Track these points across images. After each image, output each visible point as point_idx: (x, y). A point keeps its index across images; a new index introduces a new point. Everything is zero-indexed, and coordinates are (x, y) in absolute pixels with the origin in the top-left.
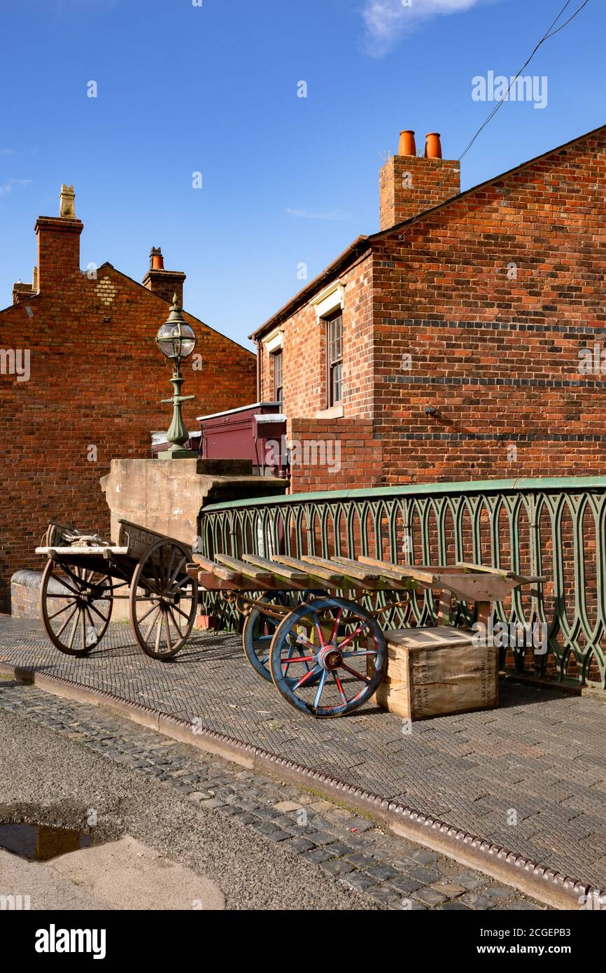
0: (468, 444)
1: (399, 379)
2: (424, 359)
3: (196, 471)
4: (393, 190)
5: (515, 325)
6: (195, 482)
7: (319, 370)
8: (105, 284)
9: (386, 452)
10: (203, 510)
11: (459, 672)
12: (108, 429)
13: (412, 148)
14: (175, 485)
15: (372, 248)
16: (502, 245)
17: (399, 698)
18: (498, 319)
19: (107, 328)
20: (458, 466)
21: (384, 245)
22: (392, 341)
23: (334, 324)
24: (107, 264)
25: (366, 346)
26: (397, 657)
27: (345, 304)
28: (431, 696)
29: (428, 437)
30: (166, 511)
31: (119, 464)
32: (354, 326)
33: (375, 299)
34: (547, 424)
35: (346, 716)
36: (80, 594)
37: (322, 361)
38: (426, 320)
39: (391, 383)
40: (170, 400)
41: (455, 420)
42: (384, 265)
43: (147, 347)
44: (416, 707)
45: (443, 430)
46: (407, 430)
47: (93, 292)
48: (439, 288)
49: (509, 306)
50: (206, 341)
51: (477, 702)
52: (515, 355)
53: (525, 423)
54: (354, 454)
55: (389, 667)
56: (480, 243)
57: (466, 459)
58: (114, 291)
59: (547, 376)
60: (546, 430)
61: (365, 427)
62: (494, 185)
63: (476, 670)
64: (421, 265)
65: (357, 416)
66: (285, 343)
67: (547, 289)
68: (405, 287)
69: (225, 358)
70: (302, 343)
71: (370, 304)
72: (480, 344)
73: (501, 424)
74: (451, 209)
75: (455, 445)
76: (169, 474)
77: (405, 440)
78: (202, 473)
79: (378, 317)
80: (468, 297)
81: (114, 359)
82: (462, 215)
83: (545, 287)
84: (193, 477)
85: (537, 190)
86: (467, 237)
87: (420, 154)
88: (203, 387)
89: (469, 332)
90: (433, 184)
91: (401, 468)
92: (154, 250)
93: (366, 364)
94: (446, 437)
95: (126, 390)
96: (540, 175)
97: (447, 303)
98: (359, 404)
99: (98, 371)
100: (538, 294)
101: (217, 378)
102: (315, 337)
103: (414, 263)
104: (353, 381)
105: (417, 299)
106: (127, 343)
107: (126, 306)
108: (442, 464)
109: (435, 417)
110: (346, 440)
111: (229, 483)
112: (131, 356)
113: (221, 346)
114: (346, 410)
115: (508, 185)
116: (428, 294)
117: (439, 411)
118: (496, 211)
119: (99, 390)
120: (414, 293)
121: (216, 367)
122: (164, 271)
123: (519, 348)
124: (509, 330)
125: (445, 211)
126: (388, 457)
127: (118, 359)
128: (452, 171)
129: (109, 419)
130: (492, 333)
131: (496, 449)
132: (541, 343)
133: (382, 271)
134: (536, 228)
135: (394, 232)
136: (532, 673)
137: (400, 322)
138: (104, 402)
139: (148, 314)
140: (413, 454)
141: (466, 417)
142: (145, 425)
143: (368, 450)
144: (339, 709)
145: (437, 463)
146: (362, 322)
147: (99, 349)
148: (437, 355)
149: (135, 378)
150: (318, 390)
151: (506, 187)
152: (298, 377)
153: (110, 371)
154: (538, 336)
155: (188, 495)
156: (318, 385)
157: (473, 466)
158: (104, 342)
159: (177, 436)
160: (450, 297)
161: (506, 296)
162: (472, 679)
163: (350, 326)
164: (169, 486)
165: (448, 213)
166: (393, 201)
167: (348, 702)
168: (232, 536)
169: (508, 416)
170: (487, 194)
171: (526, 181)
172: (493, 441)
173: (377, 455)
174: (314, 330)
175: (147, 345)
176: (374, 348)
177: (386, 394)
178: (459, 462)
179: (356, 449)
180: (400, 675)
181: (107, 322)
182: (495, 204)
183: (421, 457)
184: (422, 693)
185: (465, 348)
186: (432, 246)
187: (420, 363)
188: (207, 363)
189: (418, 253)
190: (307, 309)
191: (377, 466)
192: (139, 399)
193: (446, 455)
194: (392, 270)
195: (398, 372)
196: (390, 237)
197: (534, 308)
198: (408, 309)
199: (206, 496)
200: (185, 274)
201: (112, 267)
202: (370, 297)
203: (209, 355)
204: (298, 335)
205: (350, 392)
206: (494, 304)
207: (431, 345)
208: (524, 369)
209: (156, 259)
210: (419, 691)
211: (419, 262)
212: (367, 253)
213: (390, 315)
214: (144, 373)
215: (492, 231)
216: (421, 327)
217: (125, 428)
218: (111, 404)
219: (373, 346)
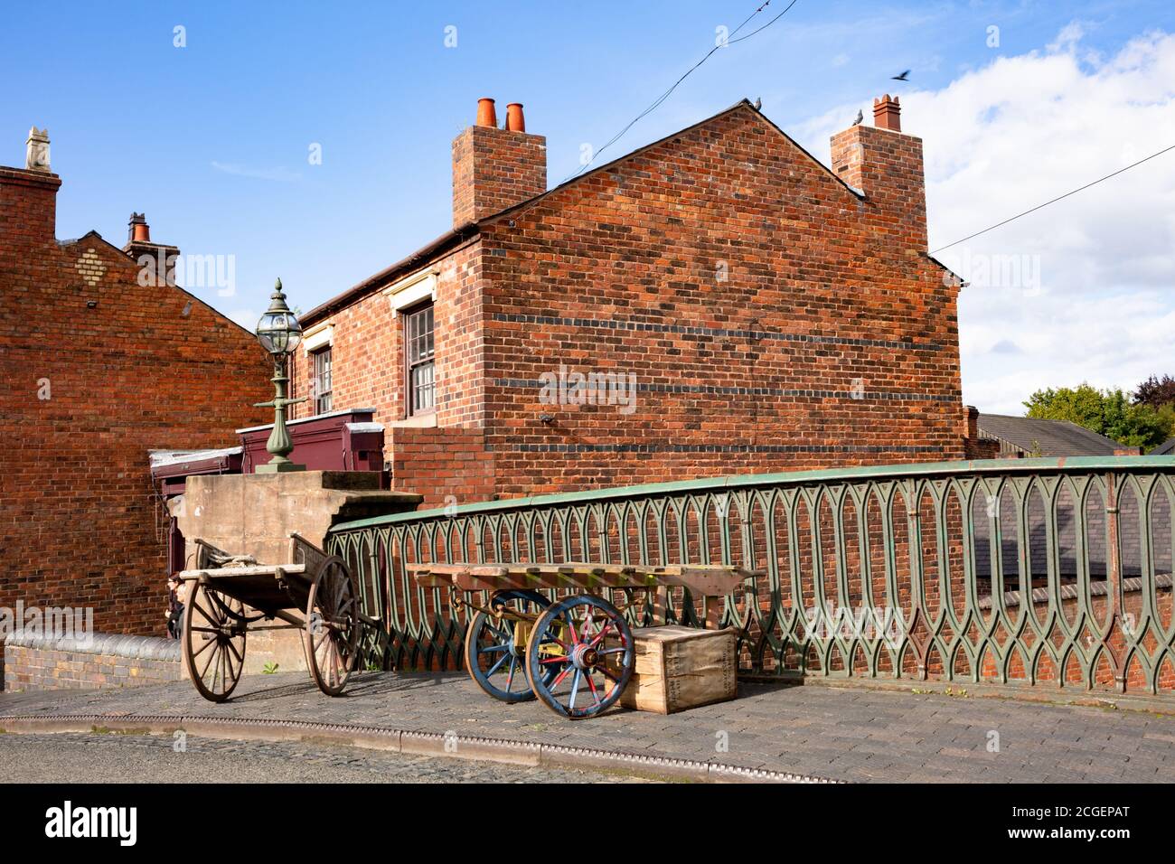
0: (586, 456)
1: (513, 383)
2: (538, 360)
3: (321, 485)
4: (472, 165)
5: (633, 324)
6: (320, 499)
7: (395, 373)
8: (90, 258)
9: (499, 465)
10: (331, 530)
11: (705, 664)
12: (91, 447)
13: (493, 118)
14: (289, 503)
15: (482, 234)
16: (618, 236)
17: (651, 693)
18: (615, 317)
19: (92, 316)
20: (576, 481)
21: (494, 231)
22: (504, 339)
23: (414, 319)
24: (94, 232)
25: (472, 344)
26: (648, 651)
27: (438, 295)
28: (683, 688)
29: (544, 449)
30: (275, 535)
31: (200, 481)
32: (452, 321)
33: (485, 291)
34: (668, 434)
35: (600, 716)
36: (221, 627)
37: (399, 362)
38: (540, 316)
39: (503, 387)
40: (271, 403)
41: (572, 429)
42: (494, 253)
43: (145, 341)
44: (671, 700)
45: (560, 441)
46: (521, 440)
47: (73, 267)
48: (553, 281)
49: (626, 303)
50: (221, 336)
51: (721, 693)
52: (633, 357)
53: (645, 432)
54: (464, 468)
55: (637, 664)
56: (595, 233)
57: (586, 473)
58: (101, 268)
59: (667, 381)
60: (667, 441)
61: (476, 438)
62: (608, 171)
63: (719, 661)
64: (534, 255)
65: (457, 425)
66: (336, 340)
67: (664, 285)
68: (518, 279)
69: (245, 357)
70: (365, 340)
71: (478, 297)
72: (597, 344)
73: (620, 433)
74: (565, 194)
75: (573, 457)
76: (280, 490)
77: (519, 452)
78: (327, 488)
79: (489, 311)
80: (583, 291)
81: (101, 356)
82: (576, 202)
83: (662, 283)
84: (317, 492)
85: (651, 179)
86: (582, 226)
87: (501, 125)
88: (215, 393)
89: (586, 331)
90: (516, 160)
91: (515, 484)
92: (135, 216)
93: (473, 365)
94: (563, 448)
95: (116, 395)
96: (655, 163)
97: (562, 298)
98: (461, 411)
99: (79, 371)
100: (654, 291)
101: (234, 383)
102: (388, 333)
103: (526, 253)
104: (451, 385)
105: (530, 293)
106: (118, 335)
107: (117, 288)
108: (559, 479)
109: (551, 425)
110: (454, 452)
111: (363, 498)
112: (123, 352)
113: (241, 341)
114: (440, 419)
115: (623, 172)
116: (541, 287)
117: (556, 418)
118: (611, 198)
119: (79, 395)
120: (526, 287)
121: (235, 368)
122: (151, 244)
123: (637, 350)
124: (626, 329)
125: (559, 197)
126: (501, 472)
127: (104, 355)
128: (537, 147)
129: (92, 434)
130: (610, 332)
131: (616, 462)
132: (659, 344)
133: (492, 260)
134: (653, 219)
135: (505, 216)
136: (750, 671)
137: (512, 318)
138: (86, 412)
139: (147, 298)
140: (528, 468)
141: (584, 425)
142: (140, 441)
143: (479, 463)
144: (593, 709)
145: (554, 478)
146: (465, 316)
147: (80, 343)
148: (552, 356)
149: (128, 380)
150: (393, 396)
151: (620, 174)
152: (360, 381)
153: (94, 371)
154: (656, 336)
155: (310, 513)
156: (394, 390)
157: (592, 481)
158: (87, 333)
159: (281, 445)
160: (565, 291)
161: (623, 292)
162: (715, 670)
163: (446, 321)
164: (280, 504)
165: (561, 198)
166: (472, 178)
167: (601, 701)
168: (372, 559)
169: (628, 425)
170: (601, 180)
171: (641, 169)
172: (613, 452)
173: (489, 469)
174: (387, 324)
175: (144, 338)
176: (485, 347)
177: (499, 399)
178: (578, 476)
179: (466, 463)
180: (653, 669)
181: (90, 307)
182: (610, 192)
183: (536, 471)
184: (675, 686)
185: (581, 348)
186: (545, 233)
187: (534, 364)
188: (222, 363)
189: (530, 241)
190: (375, 299)
191: (488, 482)
192: (133, 407)
193: (563, 469)
194: (503, 259)
195: (510, 375)
196: (500, 222)
197: (652, 306)
198: (521, 303)
199: (337, 512)
200: (179, 249)
201: (99, 237)
202: (478, 289)
203: (225, 353)
204: (359, 330)
205: (447, 398)
206: (611, 300)
207: (546, 344)
208: (642, 372)
209: (139, 228)
210: (673, 683)
211: (532, 251)
212: (474, 239)
213: (501, 309)
214: (140, 374)
215: (607, 221)
216: (535, 324)
217: (114, 447)
218: (95, 415)
219: (483, 345)
